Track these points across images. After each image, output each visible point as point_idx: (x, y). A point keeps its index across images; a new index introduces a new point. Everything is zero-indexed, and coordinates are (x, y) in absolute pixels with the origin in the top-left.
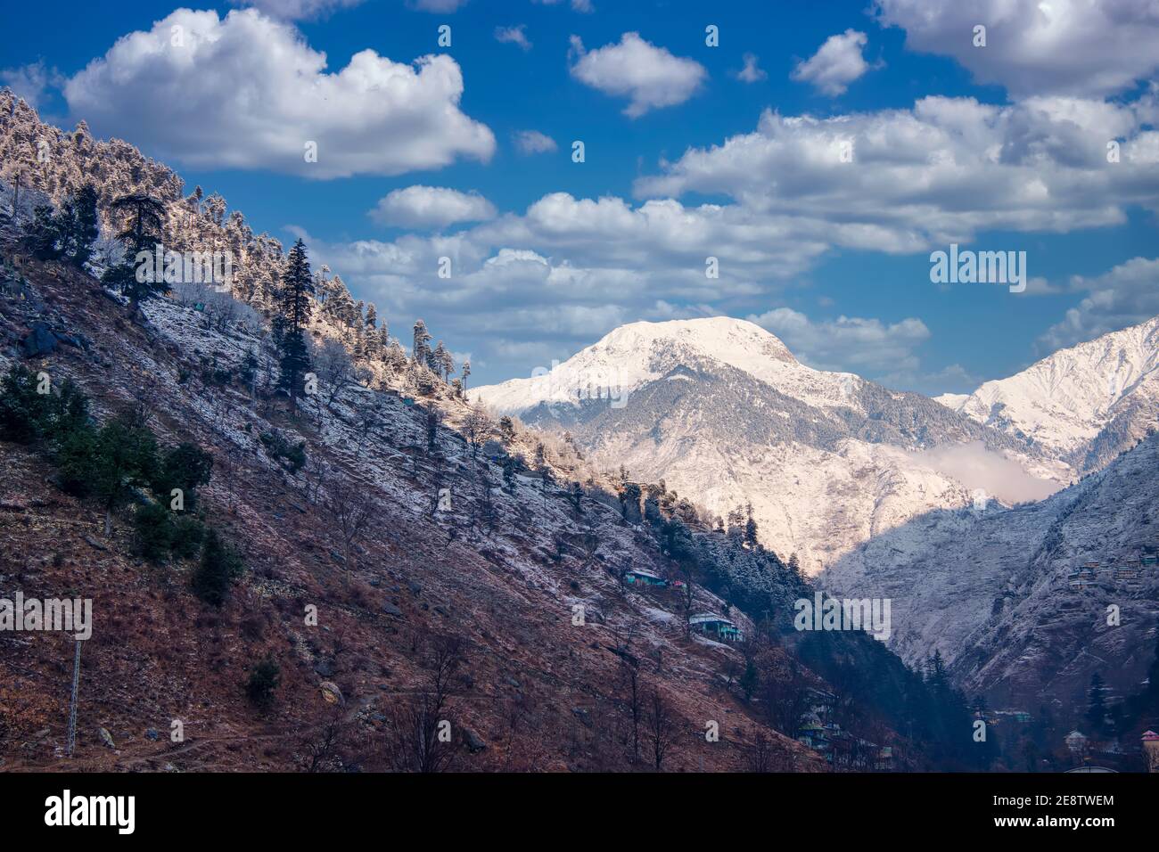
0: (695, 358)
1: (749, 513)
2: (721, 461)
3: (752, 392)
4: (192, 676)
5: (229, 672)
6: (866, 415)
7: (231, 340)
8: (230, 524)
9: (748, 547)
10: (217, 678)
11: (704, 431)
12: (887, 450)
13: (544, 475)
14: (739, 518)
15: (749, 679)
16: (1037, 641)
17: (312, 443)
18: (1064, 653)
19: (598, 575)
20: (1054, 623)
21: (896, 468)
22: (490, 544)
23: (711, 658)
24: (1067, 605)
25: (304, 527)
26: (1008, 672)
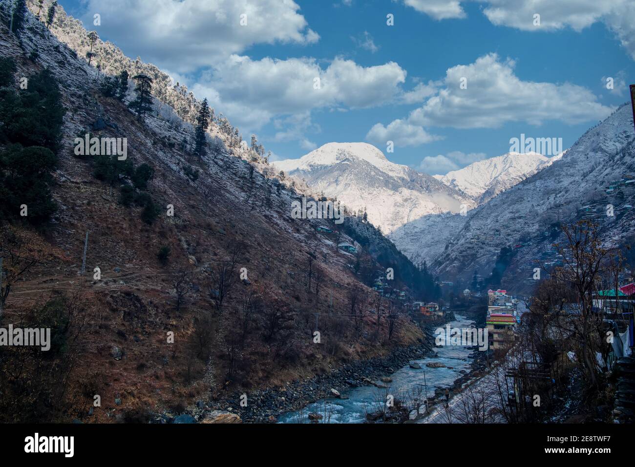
0: (352, 156)
1: (365, 210)
2: (358, 193)
3: (371, 170)
4: (137, 250)
5: (151, 249)
6: (409, 180)
7: (180, 134)
8: (163, 196)
9: (364, 222)
10: (146, 251)
11: (353, 182)
12: (415, 193)
13: (292, 191)
14: (362, 212)
15: (357, 266)
16: (458, 259)
17: (205, 172)
18: (466, 263)
19: (307, 227)
20: (465, 253)
21: (417, 199)
22: (268, 213)
23: (345, 258)
24: (469, 248)
25: (193, 200)
26: (448, 269)
